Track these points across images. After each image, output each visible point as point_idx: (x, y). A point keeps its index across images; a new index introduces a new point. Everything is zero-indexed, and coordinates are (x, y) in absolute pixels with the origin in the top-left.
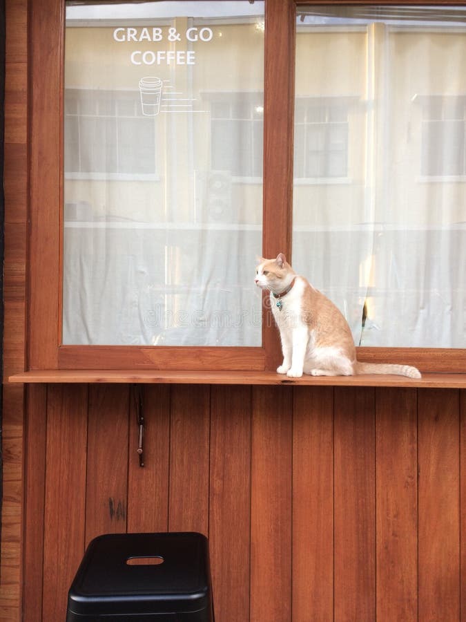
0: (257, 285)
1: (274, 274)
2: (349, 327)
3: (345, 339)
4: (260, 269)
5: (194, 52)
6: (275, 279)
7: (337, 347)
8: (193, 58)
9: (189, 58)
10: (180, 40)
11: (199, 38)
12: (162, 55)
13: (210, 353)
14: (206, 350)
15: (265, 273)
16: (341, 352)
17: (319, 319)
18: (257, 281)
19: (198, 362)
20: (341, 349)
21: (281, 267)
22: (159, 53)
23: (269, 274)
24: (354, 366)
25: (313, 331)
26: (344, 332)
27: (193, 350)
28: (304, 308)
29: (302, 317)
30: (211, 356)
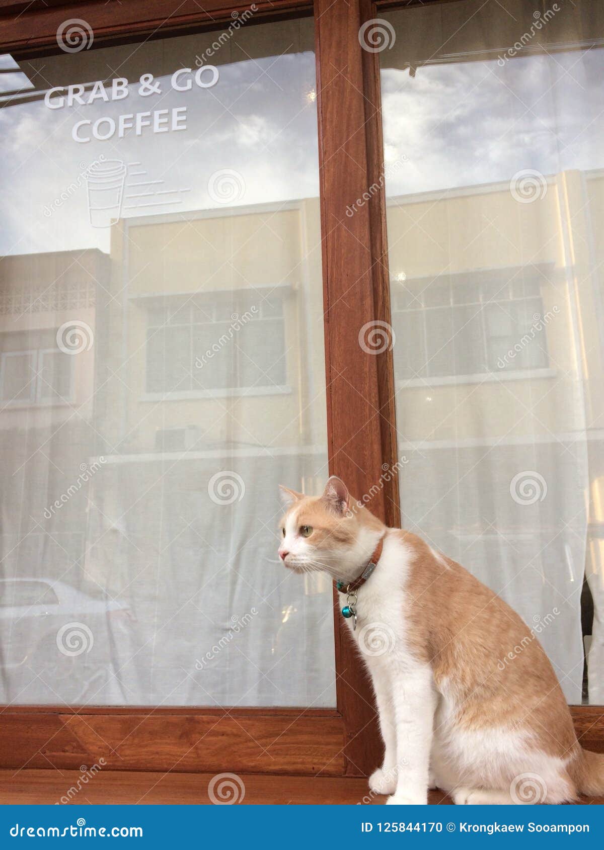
0: (287, 566)
1: (327, 531)
2: (547, 663)
3: (538, 701)
4: (290, 521)
5: (184, 109)
6: (330, 547)
7: (515, 725)
8: (184, 118)
9: (175, 118)
10: (159, 91)
11: (194, 83)
12: (126, 121)
13: (213, 727)
14: (205, 718)
15: (303, 530)
16: (527, 741)
17: (459, 647)
18: (284, 555)
19: (188, 751)
20: (527, 733)
21: (339, 510)
22: (122, 118)
23: (313, 533)
24: (574, 774)
25: (445, 682)
26: (532, 681)
27: (174, 718)
28: (415, 619)
29: (411, 644)
30: (215, 734)
